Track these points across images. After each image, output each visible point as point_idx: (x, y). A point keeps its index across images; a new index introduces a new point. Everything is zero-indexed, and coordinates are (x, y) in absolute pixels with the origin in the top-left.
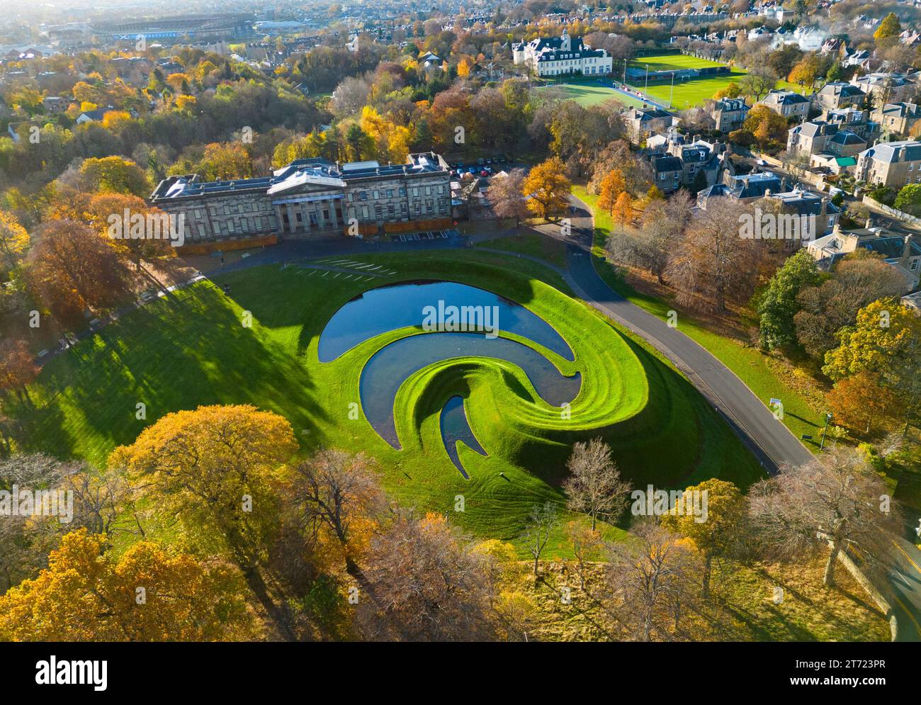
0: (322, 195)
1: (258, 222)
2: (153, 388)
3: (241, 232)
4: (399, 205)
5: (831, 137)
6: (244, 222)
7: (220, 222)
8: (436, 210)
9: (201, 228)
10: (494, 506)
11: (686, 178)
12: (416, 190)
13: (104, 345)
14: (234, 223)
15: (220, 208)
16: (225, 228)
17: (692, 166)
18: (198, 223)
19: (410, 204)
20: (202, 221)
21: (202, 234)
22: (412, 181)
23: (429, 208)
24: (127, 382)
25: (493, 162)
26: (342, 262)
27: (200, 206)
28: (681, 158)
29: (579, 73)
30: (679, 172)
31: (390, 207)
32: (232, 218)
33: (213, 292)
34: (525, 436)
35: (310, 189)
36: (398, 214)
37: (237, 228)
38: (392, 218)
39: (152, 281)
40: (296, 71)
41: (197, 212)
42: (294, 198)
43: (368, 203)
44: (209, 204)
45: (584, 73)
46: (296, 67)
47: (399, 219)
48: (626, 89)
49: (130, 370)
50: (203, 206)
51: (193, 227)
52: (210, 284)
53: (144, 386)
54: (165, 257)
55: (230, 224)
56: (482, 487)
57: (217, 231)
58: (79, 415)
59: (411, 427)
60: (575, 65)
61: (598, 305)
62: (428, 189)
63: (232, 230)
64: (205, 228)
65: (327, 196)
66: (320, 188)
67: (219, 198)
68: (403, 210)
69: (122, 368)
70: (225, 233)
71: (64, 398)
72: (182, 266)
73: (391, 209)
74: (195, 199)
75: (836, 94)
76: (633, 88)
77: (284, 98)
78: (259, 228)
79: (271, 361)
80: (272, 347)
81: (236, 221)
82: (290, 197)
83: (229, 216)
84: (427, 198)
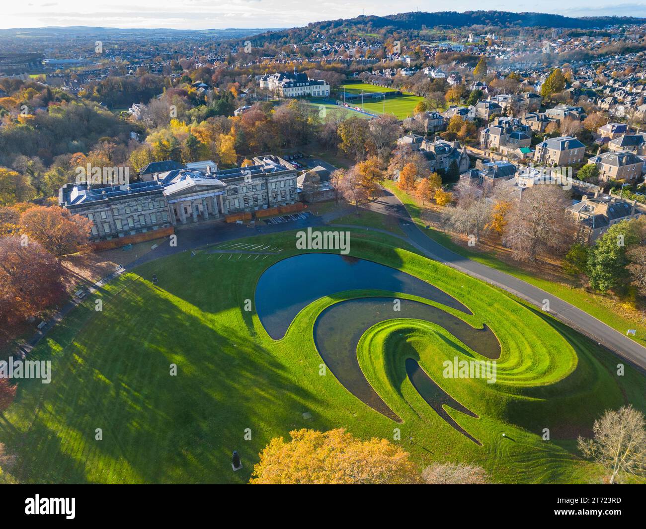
0: (208, 193)
1: (153, 217)
2: (135, 390)
3: (139, 226)
4: (261, 196)
5: (510, 135)
6: (142, 218)
7: (121, 220)
8: (288, 197)
9: (106, 226)
10: (520, 470)
11: (438, 165)
12: (274, 184)
13: (61, 349)
14: (134, 220)
15: (122, 209)
16: (126, 225)
17: (442, 157)
18: (103, 223)
19: (270, 195)
20: (107, 220)
21: (107, 230)
22: (271, 178)
23: (283, 197)
24: (106, 388)
25: (294, 158)
26: (239, 245)
27: (106, 209)
28: (434, 152)
29: (309, 95)
30: (434, 161)
31: (254, 198)
32: (132, 216)
33: (142, 284)
34: (506, 396)
35: (199, 189)
36: (260, 202)
37: (136, 224)
38: (256, 206)
39: (78, 278)
40: (95, 94)
41: (103, 214)
42: (186, 197)
43: (239, 196)
44: (113, 206)
45: (313, 95)
46: (95, 91)
47: (261, 207)
48: (347, 106)
49: (102, 373)
50: (109, 208)
51: (99, 226)
52: (135, 276)
53: (125, 389)
54: (78, 253)
55: (130, 221)
56: (498, 451)
57: (119, 227)
58: (73, 434)
59: (396, 396)
60: (307, 90)
61: (452, 264)
62: (282, 183)
63: (131, 225)
64: (110, 225)
65: (212, 194)
66: (206, 188)
67: (122, 201)
68: (264, 199)
69: (93, 372)
70: (126, 228)
71: (47, 415)
72: (100, 262)
73: (255, 199)
74: (101, 203)
75: (486, 108)
76: (351, 105)
77: (102, 114)
78: (154, 222)
79: (232, 346)
80: (225, 331)
81: (136, 217)
82: (183, 196)
83: (129, 215)
84: (282, 189)
